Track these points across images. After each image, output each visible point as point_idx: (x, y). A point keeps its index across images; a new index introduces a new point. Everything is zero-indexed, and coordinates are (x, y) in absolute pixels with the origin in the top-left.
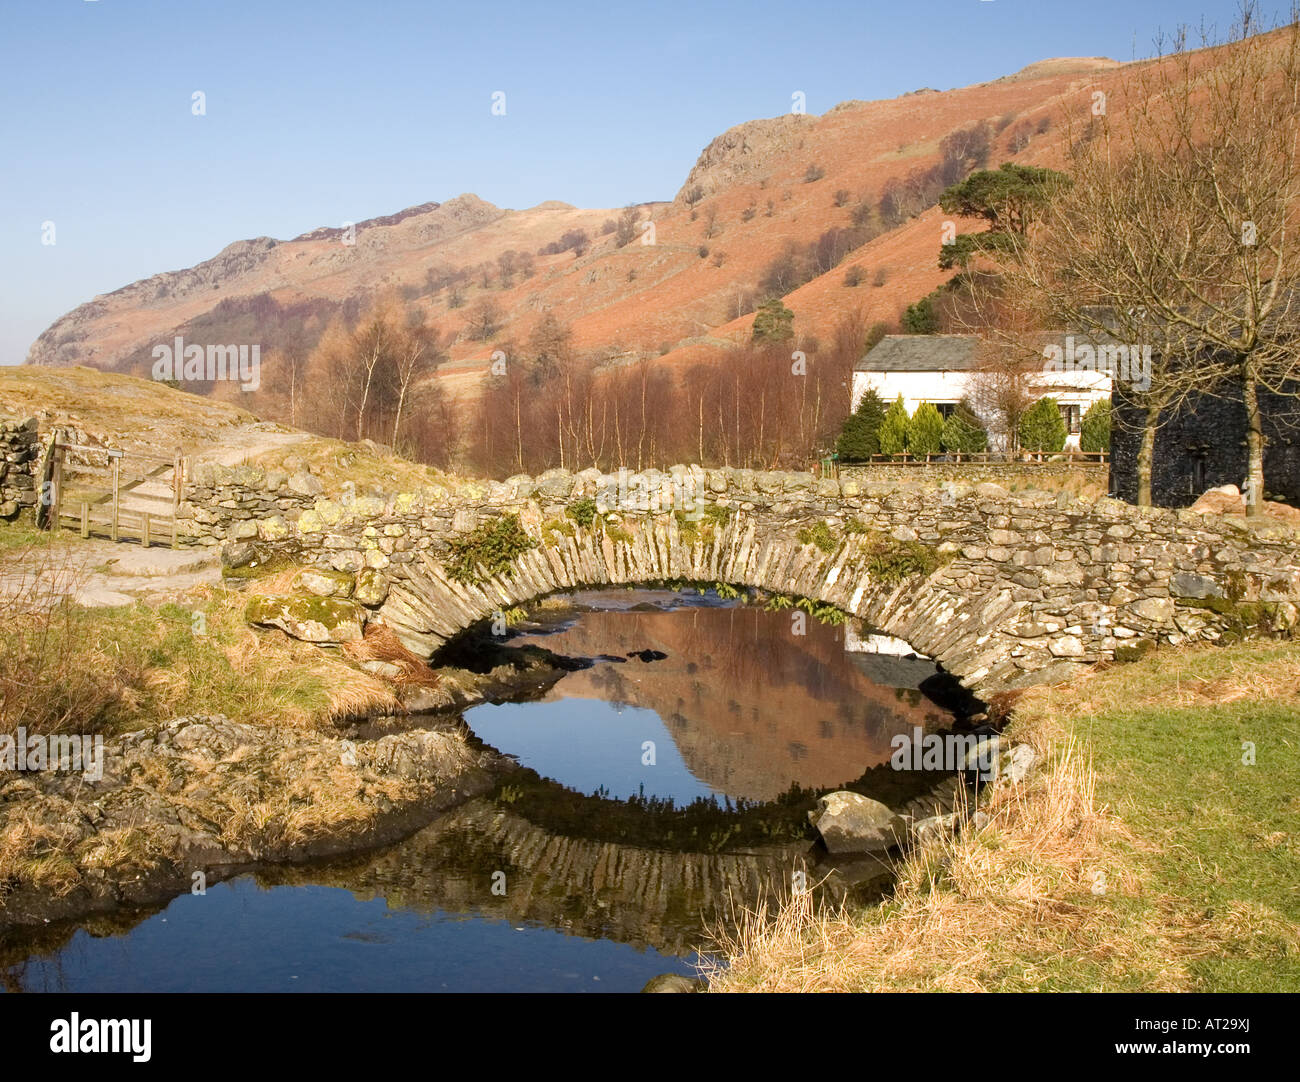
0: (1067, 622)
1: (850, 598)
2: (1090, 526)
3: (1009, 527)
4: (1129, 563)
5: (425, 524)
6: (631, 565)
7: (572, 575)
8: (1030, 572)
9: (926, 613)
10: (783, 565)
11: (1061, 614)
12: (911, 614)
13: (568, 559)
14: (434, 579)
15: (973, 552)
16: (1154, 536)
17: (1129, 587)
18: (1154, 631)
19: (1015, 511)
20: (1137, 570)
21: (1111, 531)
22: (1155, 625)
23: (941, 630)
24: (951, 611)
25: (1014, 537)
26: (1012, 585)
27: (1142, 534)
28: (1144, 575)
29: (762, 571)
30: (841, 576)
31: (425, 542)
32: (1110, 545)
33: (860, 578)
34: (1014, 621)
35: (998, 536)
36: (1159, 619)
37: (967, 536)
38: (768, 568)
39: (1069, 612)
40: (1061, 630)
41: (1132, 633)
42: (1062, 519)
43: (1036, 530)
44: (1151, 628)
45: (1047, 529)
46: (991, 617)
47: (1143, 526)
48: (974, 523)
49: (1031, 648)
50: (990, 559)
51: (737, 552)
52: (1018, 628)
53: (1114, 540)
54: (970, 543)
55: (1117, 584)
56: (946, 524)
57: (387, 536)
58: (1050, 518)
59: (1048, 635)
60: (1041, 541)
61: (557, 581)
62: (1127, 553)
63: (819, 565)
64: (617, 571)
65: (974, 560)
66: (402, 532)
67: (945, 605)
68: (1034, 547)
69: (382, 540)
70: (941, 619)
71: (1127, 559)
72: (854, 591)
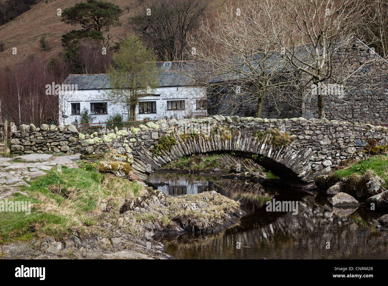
0: (327, 156)
1: (268, 153)
2: (331, 128)
3: (310, 130)
4: (343, 138)
5: (142, 137)
6: (207, 147)
7: (190, 151)
8: (316, 142)
9: (289, 156)
10: (249, 144)
11: (326, 154)
12: (285, 157)
13: (188, 146)
14: (147, 155)
15: (301, 137)
16: (348, 130)
17: (344, 144)
18: (351, 156)
19: (311, 125)
20: (345, 139)
21: (337, 129)
22: (351, 155)
23: (293, 161)
24: (296, 155)
25: (312, 132)
26: (312, 146)
27: (345, 129)
28: (347, 141)
29: (244, 146)
30: (265, 146)
31: (143, 143)
32: (337, 133)
33: (270, 147)
34: (313, 157)
35: (307, 132)
36: (352, 153)
37: (299, 133)
38: (245, 145)
39: (328, 153)
40: (326, 158)
41: (345, 157)
42: (324, 126)
43: (317, 130)
44: (350, 156)
45: (320, 130)
46: (307, 156)
47: (345, 127)
48: (300, 129)
49: (318, 164)
50: (306, 139)
51: (236, 141)
52: (314, 159)
53: (338, 131)
54: (300, 135)
55: (340, 144)
56: (292, 130)
57: (131, 142)
58: (320, 126)
59: (322, 160)
60: (319, 133)
61: (185, 153)
62: (342, 135)
63: (259, 144)
64: (203, 149)
65: (301, 139)
66: (135, 141)
67: (294, 153)
68: (317, 135)
69: (130, 143)
70: (293, 157)
71: (342, 137)
72: (269, 151)
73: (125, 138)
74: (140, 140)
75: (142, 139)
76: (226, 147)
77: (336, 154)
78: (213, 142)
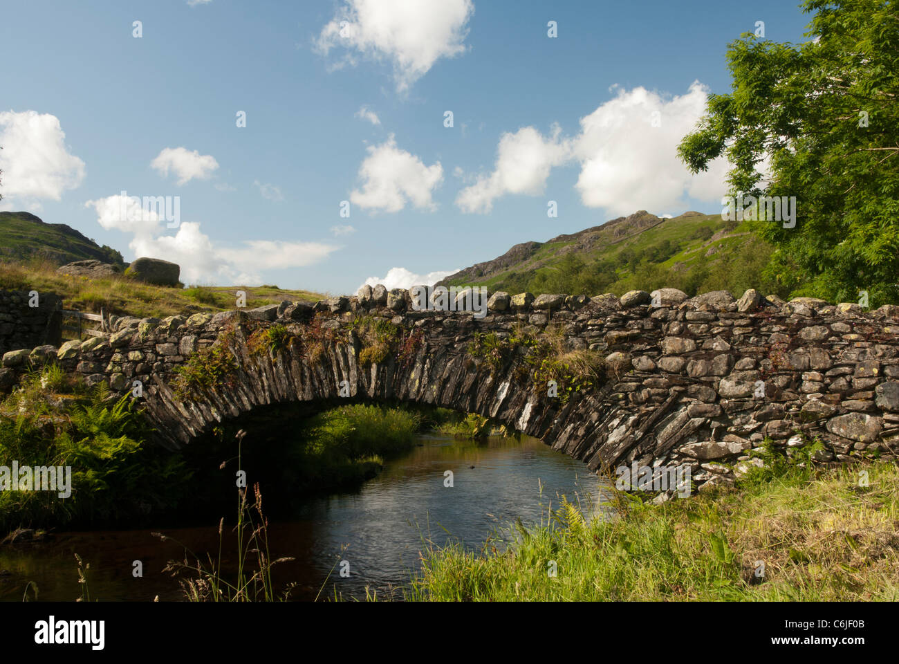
0: (752, 440)
1: (519, 414)
2: (776, 329)
3: (683, 333)
4: (823, 371)
5: (158, 349)
6: (316, 383)
7: (267, 394)
8: (707, 384)
9: (596, 431)
12: (581, 432)
13: (264, 378)
14: (164, 399)
15: (644, 362)
16: (855, 337)
17: (821, 399)
18: (856, 453)
19: (689, 315)
20: (833, 378)
21: (803, 333)
24: (623, 429)
25: (689, 344)
26: (687, 399)
27: (838, 334)
28: (841, 384)
29: (434, 388)
30: (511, 389)
31: (159, 366)
32: (800, 350)
33: (529, 394)
34: (692, 439)
35: (670, 344)
36: (863, 437)
37: (637, 347)
38: (438, 384)
39: (753, 431)
40: (745, 452)
42: (743, 322)
43: (714, 336)
44: (853, 448)
45: (727, 336)
47: (837, 326)
49: (713, 472)
50: (661, 370)
52: (696, 449)
53: (805, 344)
54: (640, 353)
55: (808, 396)
56: (614, 333)
57: (129, 362)
58: (729, 322)
59: (732, 458)
60: (719, 348)
61: (256, 399)
62: (821, 358)
63: (489, 380)
64: (303, 390)
65: (643, 371)
66: (140, 357)
67: (616, 422)
68: (710, 355)
69: (125, 365)
70: (613, 438)
71: (822, 365)
72: (523, 408)
73: (117, 350)
74: (150, 356)
75: (157, 354)
76: (373, 385)
77: (788, 437)
78: (335, 368)
